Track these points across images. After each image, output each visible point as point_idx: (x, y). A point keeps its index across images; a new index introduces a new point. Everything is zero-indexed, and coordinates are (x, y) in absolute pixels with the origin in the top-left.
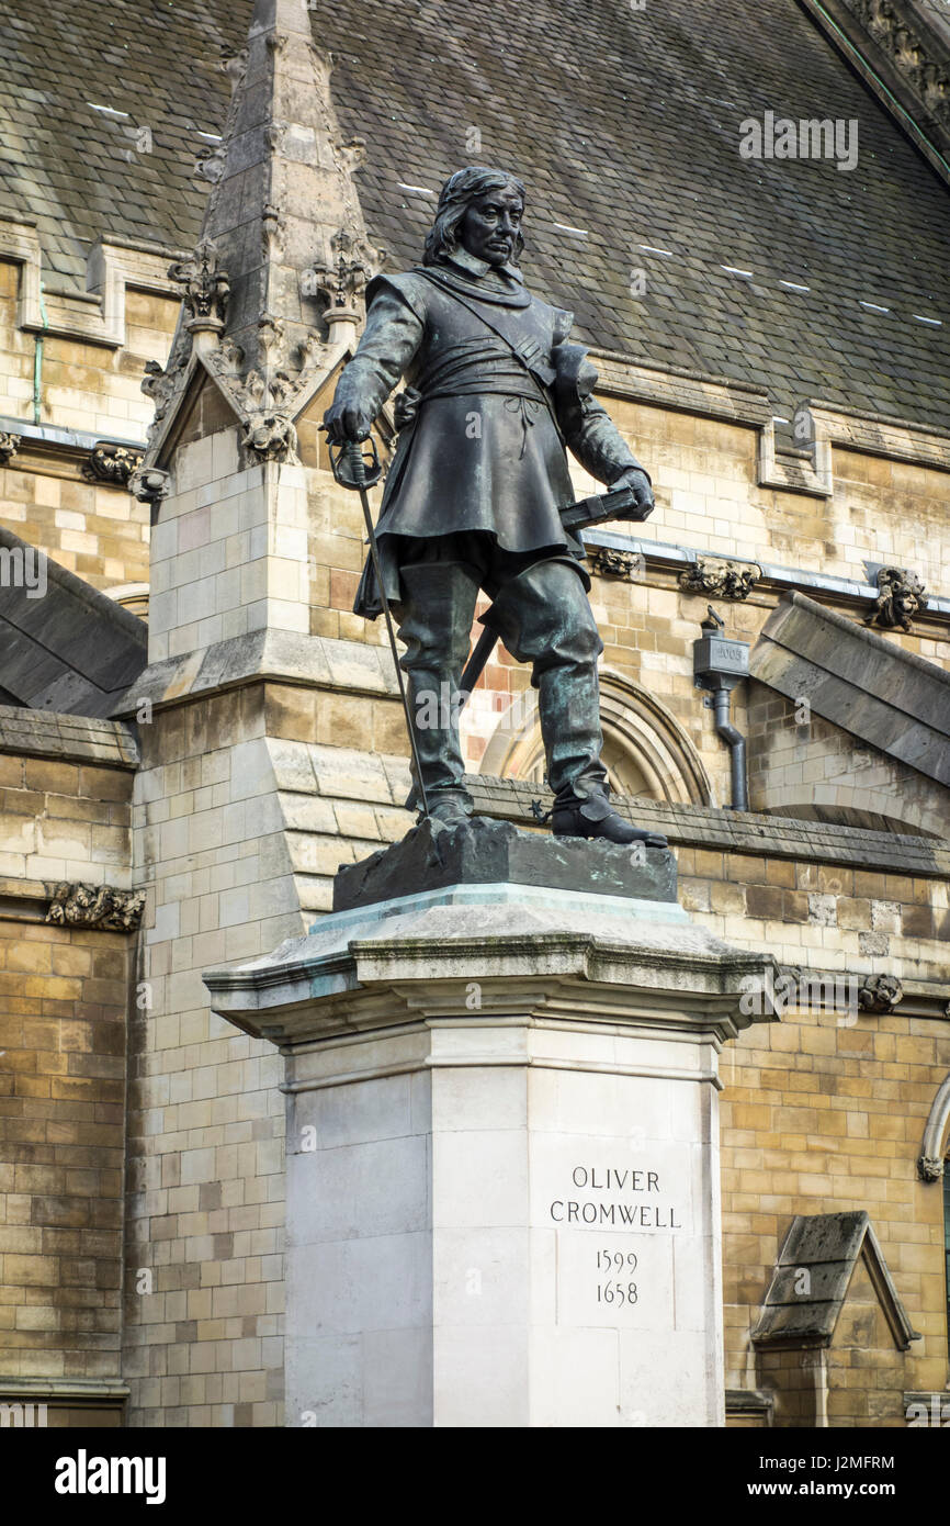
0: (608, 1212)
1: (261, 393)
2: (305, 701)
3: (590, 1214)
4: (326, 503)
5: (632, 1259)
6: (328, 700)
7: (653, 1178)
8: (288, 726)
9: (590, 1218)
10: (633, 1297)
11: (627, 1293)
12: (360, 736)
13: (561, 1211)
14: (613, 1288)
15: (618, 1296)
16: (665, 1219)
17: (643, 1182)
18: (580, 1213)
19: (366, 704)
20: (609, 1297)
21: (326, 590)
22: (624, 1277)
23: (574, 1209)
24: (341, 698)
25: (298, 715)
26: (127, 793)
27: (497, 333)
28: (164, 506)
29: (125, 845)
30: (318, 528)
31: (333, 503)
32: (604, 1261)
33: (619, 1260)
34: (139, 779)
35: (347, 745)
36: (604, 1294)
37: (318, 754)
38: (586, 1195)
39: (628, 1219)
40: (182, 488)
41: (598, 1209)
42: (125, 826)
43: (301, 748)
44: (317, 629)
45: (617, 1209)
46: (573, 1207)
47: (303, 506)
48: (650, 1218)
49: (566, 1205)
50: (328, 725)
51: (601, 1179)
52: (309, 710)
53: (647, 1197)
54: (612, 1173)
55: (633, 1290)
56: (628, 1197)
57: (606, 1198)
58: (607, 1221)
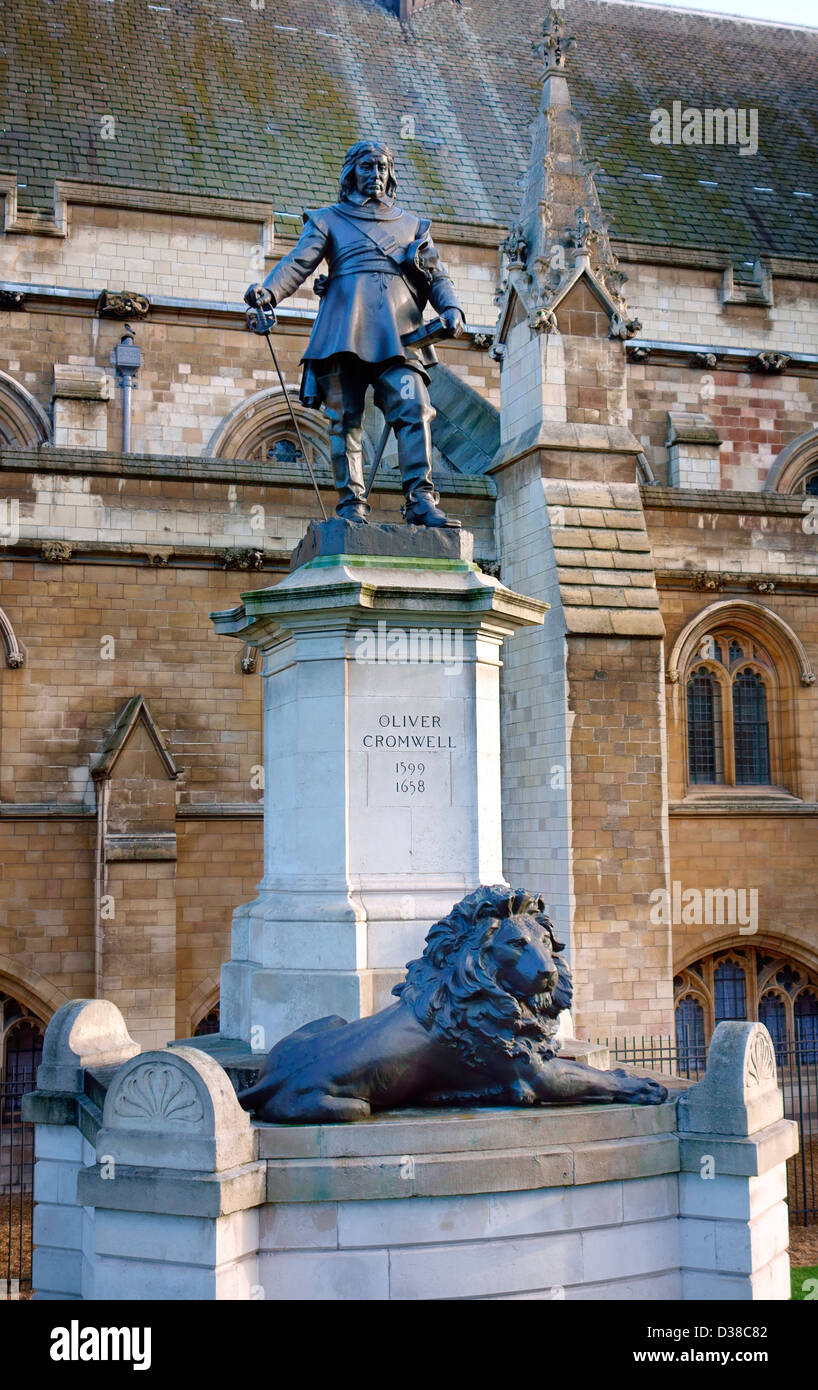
0: (404, 740)
1: (536, 298)
2: (565, 459)
3: (391, 742)
4: (575, 353)
5: (421, 767)
6: (577, 456)
7: (436, 719)
8: (555, 470)
9: (391, 744)
10: (421, 788)
11: (417, 786)
12: (597, 473)
13: (371, 741)
14: (407, 784)
15: (411, 789)
16: (445, 742)
17: (429, 722)
18: (384, 742)
19: (599, 457)
20: (405, 789)
21: (576, 399)
22: (416, 777)
23: (379, 741)
24: (584, 454)
25: (560, 465)
26: (492, 511)
27: (368, 237)
28: (505, 362)
29: (492, 537)
30: (571, 366)
31: (579, 353)
32: (401, 769)
33: (412, 768)
34: (498, 503)
35: (589, 479)
36: (402, 788)
37: (571, 485)
38: (389, 731)
39: (418, 743)
40: (511, 352)
41: (397, 739)
42: (492, 528)
43: (562, 483)
44: (571, 418)
45: (410, 739)
46: (380, 739)
47: (562, 355)
48: (434, 742)
49: (374, 737)
50: (578, 470)
51: (399, 722)
52: (566, 462)
53: (432, 731)
54: (407, 719)
55: (421, 784)
56: (418, 731)
57: (403, 732)
58: (404, 745)
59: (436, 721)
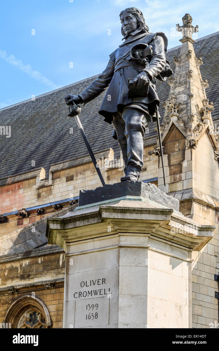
0: (90, 293)
3: (85, 294)
5: (97, 306)
7: (104, 280)
9: (85, 295)
10: (96, 317)
11: (94, 316)
13: (77, 295)
14: (91, 315)
15: (92, 317)
16: (107, 292)
17: (101, 281)
18: (82, 295)
20: (89, 317)
22: (94, 312)
23: (80, 294)
32: (88, 307)
33: (93, 306)
38: (85, 289)
39: (96, 294)
41: (87, 292)
45: (93, 292)
46: (80, 293)
48: (103, 292)
49: (78, 293)
51: (88, 284)
53: (102, 287)
54: (92, 281)
55: (97, 315)
56: (96, 287)
57: (89, 289)
58: (90, 295)
59: (104, 281)
